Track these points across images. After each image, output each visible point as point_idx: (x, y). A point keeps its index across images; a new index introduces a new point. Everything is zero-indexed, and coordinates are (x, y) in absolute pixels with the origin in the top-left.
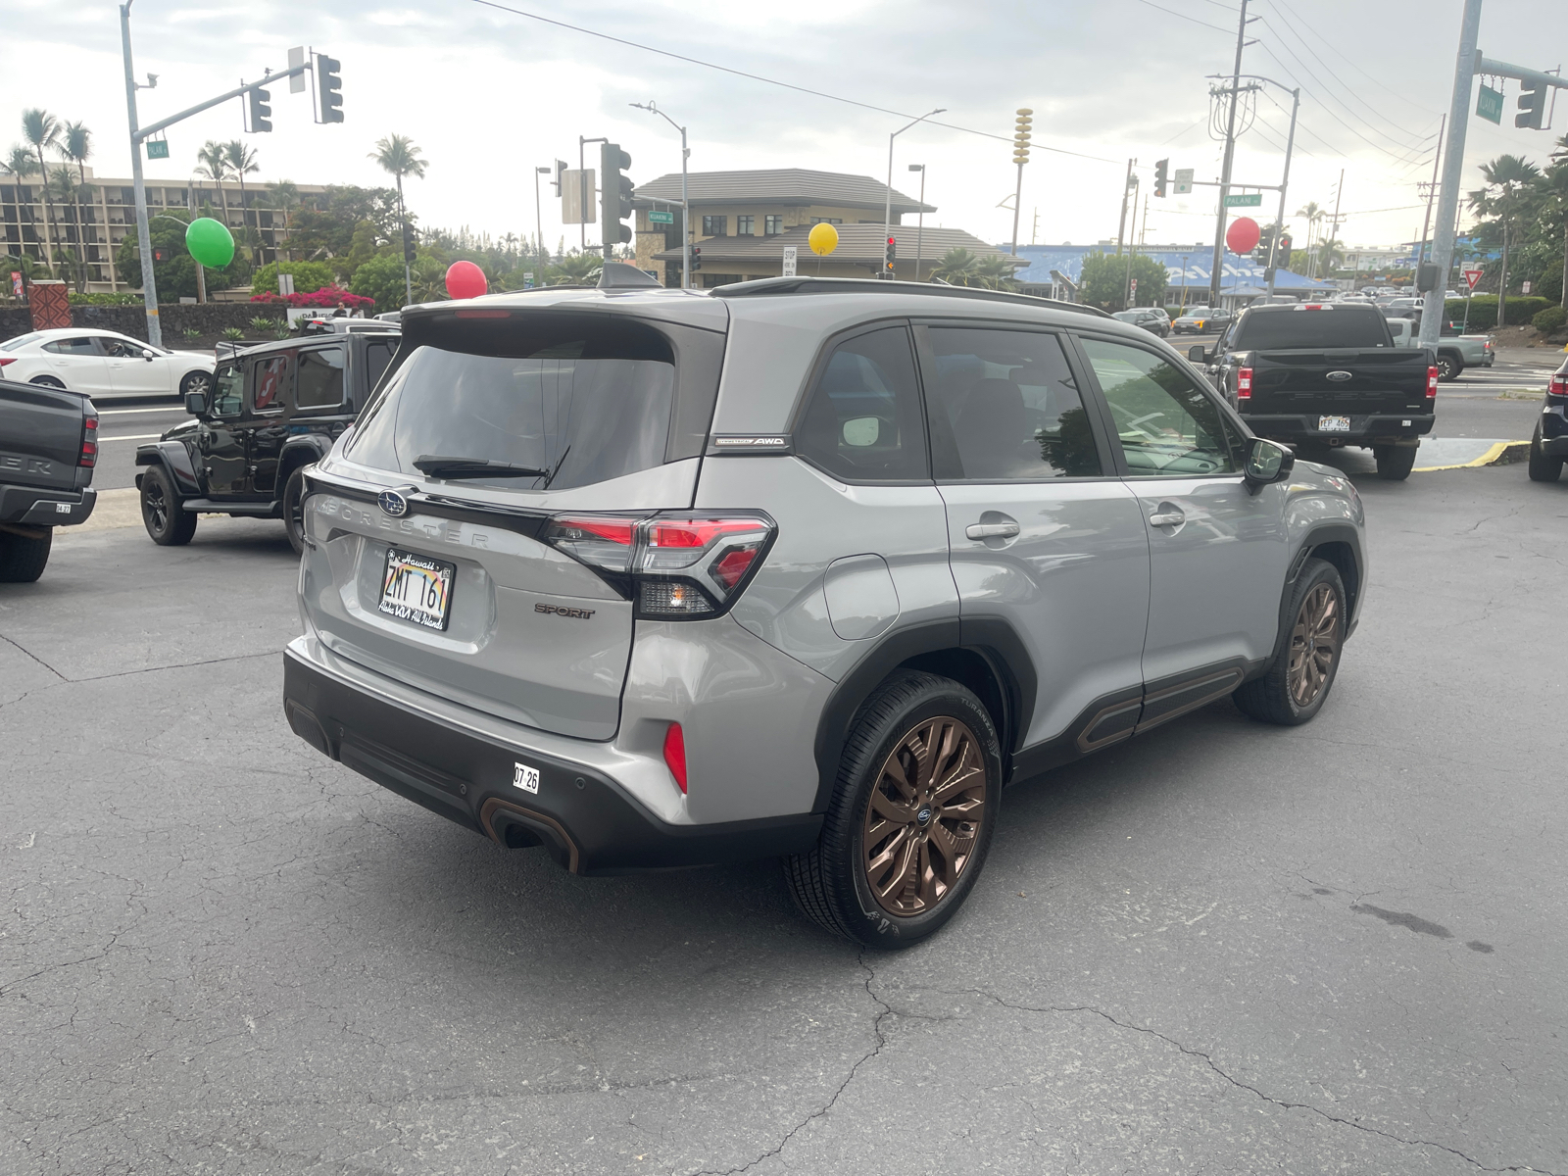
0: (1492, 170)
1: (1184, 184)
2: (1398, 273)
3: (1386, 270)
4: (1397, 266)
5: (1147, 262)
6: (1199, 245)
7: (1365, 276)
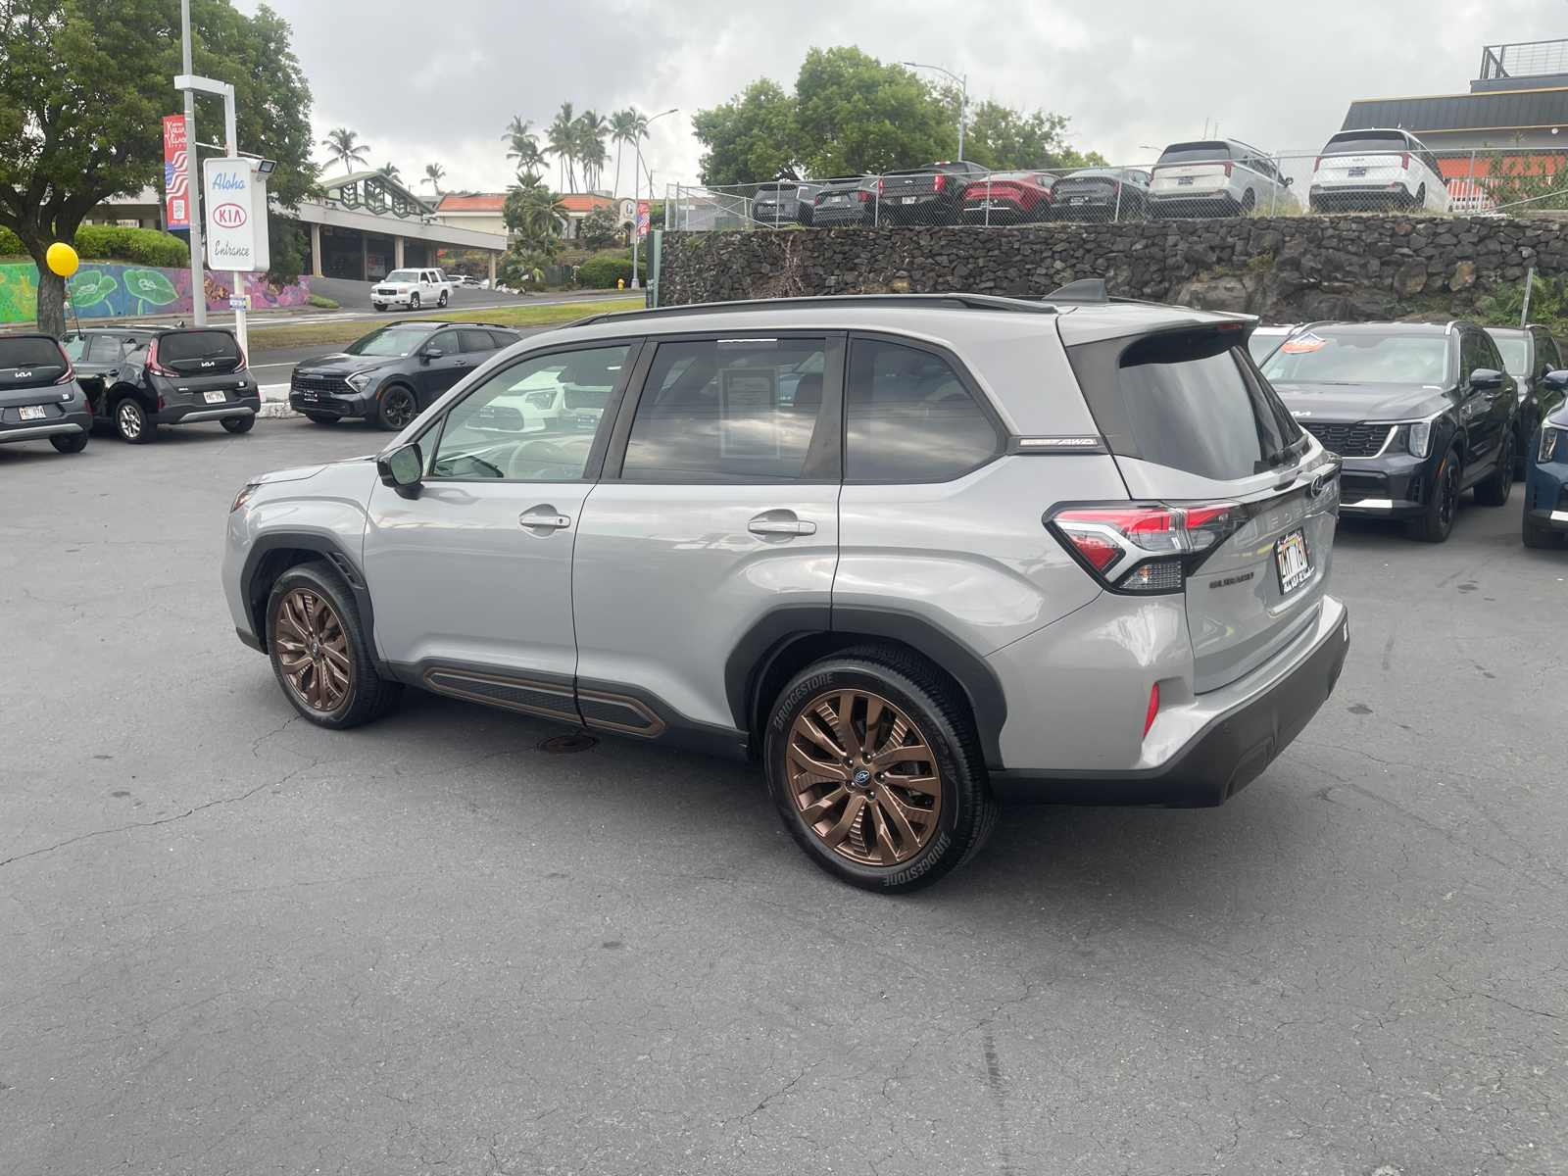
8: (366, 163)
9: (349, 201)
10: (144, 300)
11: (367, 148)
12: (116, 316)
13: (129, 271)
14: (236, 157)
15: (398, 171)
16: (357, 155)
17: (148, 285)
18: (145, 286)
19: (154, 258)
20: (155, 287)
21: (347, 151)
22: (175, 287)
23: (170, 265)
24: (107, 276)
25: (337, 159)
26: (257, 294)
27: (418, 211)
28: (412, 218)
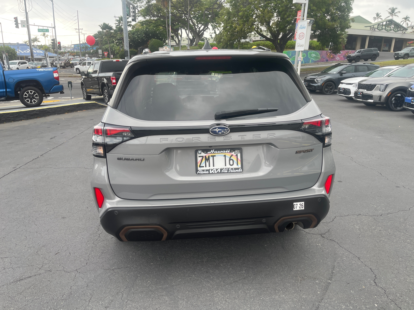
0: (102, 26)
1: (24, 25)
2: (72, 53)
3: (69, 52)
4: (72, 51)
5: (9, 48)
6: (18, 43)
7: (64, 53)
8: (398, 16)
9: (380, 28)
10: (312, 59)
11: (399, 12)
12: (304, 63)
13: (310, 52)
14: (306, 20)
15: (409, 18)
16: (396, 14)
17: (314, 55)
18: (313, 56)
19: (317, 48)
20: (315, 56)
21: (393, 14)
22: (320, 56)
23: (320, 50)
24: (304, 54)
25: (389, 16)
26: (342, 56)
27: (402, 30)
28: (399, 32)
